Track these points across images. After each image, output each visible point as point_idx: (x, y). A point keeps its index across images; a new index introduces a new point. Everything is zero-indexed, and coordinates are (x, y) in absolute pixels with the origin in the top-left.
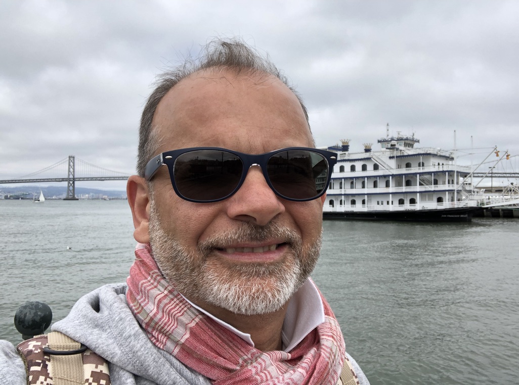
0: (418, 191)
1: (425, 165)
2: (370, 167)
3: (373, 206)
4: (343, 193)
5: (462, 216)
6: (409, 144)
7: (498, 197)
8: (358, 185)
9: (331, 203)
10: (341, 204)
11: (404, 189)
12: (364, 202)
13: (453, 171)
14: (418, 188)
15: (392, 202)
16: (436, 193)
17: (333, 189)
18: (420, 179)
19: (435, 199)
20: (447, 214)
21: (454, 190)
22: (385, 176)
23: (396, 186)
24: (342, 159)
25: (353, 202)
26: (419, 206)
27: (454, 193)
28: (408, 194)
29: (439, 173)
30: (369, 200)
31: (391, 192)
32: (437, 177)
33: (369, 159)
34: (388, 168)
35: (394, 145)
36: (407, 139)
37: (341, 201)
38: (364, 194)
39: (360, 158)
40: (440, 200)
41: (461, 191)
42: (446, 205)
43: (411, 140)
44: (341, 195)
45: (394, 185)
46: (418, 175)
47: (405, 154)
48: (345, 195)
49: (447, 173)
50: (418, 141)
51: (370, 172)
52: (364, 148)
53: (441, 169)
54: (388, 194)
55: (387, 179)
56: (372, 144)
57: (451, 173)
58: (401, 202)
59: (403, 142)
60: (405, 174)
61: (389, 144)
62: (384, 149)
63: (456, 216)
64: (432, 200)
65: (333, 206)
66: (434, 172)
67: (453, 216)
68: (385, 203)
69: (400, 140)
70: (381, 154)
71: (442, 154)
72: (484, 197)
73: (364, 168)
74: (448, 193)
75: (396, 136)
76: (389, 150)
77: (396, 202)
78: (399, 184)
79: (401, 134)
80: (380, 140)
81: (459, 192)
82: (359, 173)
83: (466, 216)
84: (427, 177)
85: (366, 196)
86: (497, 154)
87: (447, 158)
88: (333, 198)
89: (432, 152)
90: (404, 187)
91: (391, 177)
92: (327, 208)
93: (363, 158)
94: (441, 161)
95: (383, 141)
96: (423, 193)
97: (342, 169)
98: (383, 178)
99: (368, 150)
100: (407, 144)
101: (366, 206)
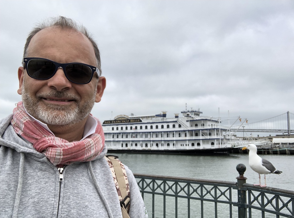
0: (201, 139)
1: (205, 125)
2: (177, 126)
3: (179, 147)
4: (163, 140)
5: (224, 152)
7: (242, 142)
8: (171, 135)
10: (162, 146)
11: (194, 138)
12: (174, 145)
13: (219, 129)
14: (201, 137)
15: (188, 145)
16: (210, 140)
17: (158, 137)
18: (202, 132)
20: (217, 152)
21: (219, 139)
22: (184, 131)
24: (163, 121)
25: (168, 145)
26: (201, 147)
27: (220, 140)
28: (196, 141)
29: (211, 130)
30: (177, 143)
32: (210, 132)
33: (176, 122)
34: (186, 126)
35: (189, 115)
36: (196, 111)
37: (162, 144)
39: (172, 121)
40: (213, 144)
41: (223, 139)
42: (216, 146)
43: (198, 112)
45: (189, 135)
47: (195, 119)
49: (215, 130)
50: (202, 113)
51: (177, 128)
52: (175, 116)
53: (213, 128)
54: (186, 140)
55: (185, 132)
57: (217, 130)
58: (193, 145)
59: (194, 113)
60: (194, 130)
61: (187, 114)
62: (184, 117)
63: (221, 152)
64: (209, 144)
65: (158, 147)
66: (209, 129)
67: (220, 152)
68: (185, 145)
69: (192, 112)
70: (183, 119)
71: (213, 120)
72: (236, 143)
73: (174, 126)
74: (217, 140)
75: (190, 110)
76: (186, 117)
77: (190, 145)
78: (192, 135)
79: (193, 109)
80: (182, 111)
81: (222, 139)
82: (171, 129)
83: (227, 152)
84: (206, 131)
85: (175, 141)
86: (240, 120)
87: (217, 122)
88: (158, 143)
89: (208, 119)
90: (194, 137)
91: (187, 131)
92: (154, 148)
93: (173, 121)
94: (213, 123)
95: (184, 112)
96: (204, 140)
97: (162, 127)
98: (184, 132)
99: (177, 117)
100: (196, 114)
101: (175, 147)
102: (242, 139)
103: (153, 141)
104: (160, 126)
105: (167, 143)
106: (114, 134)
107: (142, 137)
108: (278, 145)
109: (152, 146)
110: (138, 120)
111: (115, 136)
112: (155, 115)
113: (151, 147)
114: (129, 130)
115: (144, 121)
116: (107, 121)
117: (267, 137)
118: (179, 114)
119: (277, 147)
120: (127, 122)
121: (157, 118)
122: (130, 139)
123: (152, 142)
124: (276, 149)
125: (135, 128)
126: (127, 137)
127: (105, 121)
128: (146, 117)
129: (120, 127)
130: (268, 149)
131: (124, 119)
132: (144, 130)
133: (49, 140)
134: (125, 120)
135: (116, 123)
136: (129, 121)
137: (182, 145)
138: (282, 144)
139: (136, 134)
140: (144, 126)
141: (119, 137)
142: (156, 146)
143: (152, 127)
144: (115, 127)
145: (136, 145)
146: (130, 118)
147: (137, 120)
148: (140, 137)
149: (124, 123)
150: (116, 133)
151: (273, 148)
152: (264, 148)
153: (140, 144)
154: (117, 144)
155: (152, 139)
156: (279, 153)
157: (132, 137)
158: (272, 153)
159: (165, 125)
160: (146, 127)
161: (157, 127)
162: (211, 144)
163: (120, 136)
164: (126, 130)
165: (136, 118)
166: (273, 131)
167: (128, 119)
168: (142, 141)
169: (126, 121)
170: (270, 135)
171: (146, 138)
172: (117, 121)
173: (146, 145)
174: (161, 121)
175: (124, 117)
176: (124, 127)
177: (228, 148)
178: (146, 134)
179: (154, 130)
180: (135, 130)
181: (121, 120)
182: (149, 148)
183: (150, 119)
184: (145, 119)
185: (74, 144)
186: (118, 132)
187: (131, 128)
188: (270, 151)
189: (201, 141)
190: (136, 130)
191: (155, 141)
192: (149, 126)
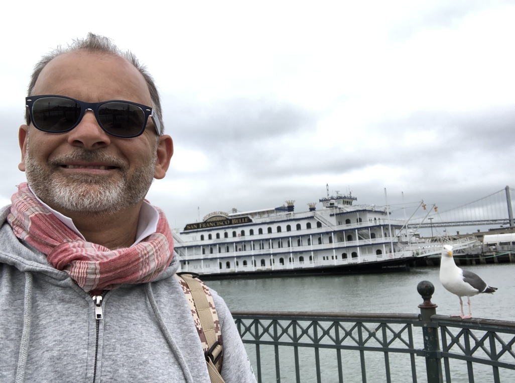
0: (358, 245)
1: (362, 220)
2: (314, 225)
3: (320, 262)
4: (291, 251)
5: (401, 266)
6: (348, 202)
7: (429, 247)
8: (305, 242)
9: (282, 261)
10: (290, 261)
11: (346, 244)
12: (311, 259)
13: (387, 225)
14: (357, 242)
15: (336, 257)
16: (374, 246)
17: (282, 247)
18: (358, 234)
19: (374, 252)
20: (387, 265)
21: (390, 243)
22: (327, 233)
23: (338, 242)
24: (288, 219)
25: (301, 259)
26: (360, 260)
27: (391, 245)
28: (350, 249)
29: (375, 228)
30: (316, 256)
31: (334, 247)
32: (374, 231)
33: (312, 217)
34: (330, 225)
35: (333, 204)
36: (345, 197)
37: (290, 259)
38: (310, 251)
39: (304, 217)
40: (379, 252)
41: (397, 243)
42: (385, 257)
43: (349, 198)
44: (289, 253)
45: (336, 240)
46: (356, 231)
47: (345, 211)
48: (293, 252)
49: (382, 227)
50: (356, 199)
51: (314, 229)
52: (309, 207)
53: (378, 224)
54: (332, 249)
55: (329, 235)
57: (385, 227)
58: (344, 256)
59: (342, 200)
60: (345, 230)
61: (329, 203)
62: (325, 208)
63: (395, 267)
64: (372, 252)
65: (283, 264)
66: (370, 227)
67: (392, 267)
68: (330, 258)
69: (339, 198)
70: (322, 212)
71: (377, 210)
72: (419, 247)
73: (309, 226)
74: (385, 246)
75: (335, 196)
76: (329, 209)
77: (340, 257)
78: (341, 240)
79: (339, 193)
80: (321, 199)
81: (395, 244)
82: (304, 231)
83: (405, 266)
84: (365, 231)
85: (312, 253)
86: (424, 206)
87: (383, 213)
88: (283, 257)
89: (367, 208)
90: (345, 242)
91: (333, 234)
92: (277, 266)
93: (306, 216)
94: (377, 216)
95: (325, 200)
96: (363, 247)
97: (289, 228)
98: (326, 235)
99: (312, 209)
100: (346, 201)
101: (313, 262)
102: (430, 240)
103: (274, 254)
104: (284, 226)
105: (299, 256)
106: (204, 248)
107: (254, 249)
108: (494, 247)
109: (274, 263)
110: (245, 220)
111: (207, 251)
112: (274, 209)
113: (271, 265)
114: (230, 239)
115: (255, 220)
116: (190, 225)
117: (473, 233)
118: (315, 204)
119: (492, 250)
120: (226, 225)
121: (278, 214)
122: (233, 253)
123: (272, 256)
124: (491, 254)
125: (240, 233)
126: (228, 251)
127: (187, 225)
128: (259, 213)
129: (214, 234)
130: (477, 256)
131: (221, 219)
132: (257, 236)
133: (74, 247)
134: (222, 221)
135: (208, 227)
136: (229, 222)
137: (326, 258)
138: (501, 244)
139: (243, 244)
140: (256, 230)
141: (214, 251)
142: (280, 262)
143: (270, 230)
144: (206, 235)
145: (245, 263)
146: (231, 216)
147: (243, 219)
148: (251, 250)
149: (222, 225)
150: (208, 245)
151: (485, 253)
152: (469, 254)
153: (252, 261)
154: (211, 263)
155: (271, 251)
156: (496, 260)
157: (236, 251)
158: (485, 261)
159: (293, 225)
160: (261, 231)
161: (279, 229)
162: (375, 253)
163: (216, 250)
164: (226, 238)
165: (241, 217)
166: (483, 222)
167: (227, 219)
168: (254, 255)
169: (224, 223)
170: (479, 231)
171: (262, 250)
172: (209, 223)
173: (263, 263)
174: (285, 219)
175: (221, 215)
176: (222, 233)
177: (407, 258)
178: (262, 243)
179: (275, 234)
180: (241, 237)
181: (215, 221)
182: (267, 267)
183: (266, 215)
184: (257, 217)
185: (120, 252)
186: (211, 242)
187: (234, 234)
188: (481, 258)
189: (358, 248)
190: (243, 237)
191: (278, 255)
192: (265, 228)
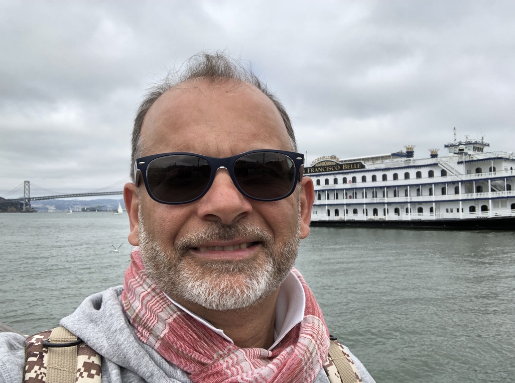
0: (490, 197)
1: (497, 169)
2: (437, 173)
3: (442, 214)
4: (409, 201)
6: (478, 148)
8: (426, 192)
9: (397, 211)
10: (407, 212)
11: (475, 195)
12: (431, 210)
14: (490, 195)
15: (462, 209)
16: (509, 199)
17: (398, 196)
18: (491, 185)
22: (453, 183)
23: (466, 193)
24: (407, 165)
25: (420, 210)
26: (491, 214)
28: (479, 201)
29: (512, 178)
30: (438, 208)
31: (460, 198)
32: (510, 182)
33: (435, 165)
34: (457, 174)
35: (463, 150)
36: (476, 143)
37: (407, 210)
38: (432, 202)
39: (425, 164)
43: (480, 144)
44: (407, 203)
45: (464, 192)
46: (489, 181)
47: (475, 159)
48: (410, 202)
50: (488, 145)
51: (438, 178)
52: (430, 154)
54: (458, 201)
55: (456, 185)
56: (438, 150)
58: (472, 209)
59: (472, 146)
60: (475, 180)
61: (458, 149)
62: (452, 154)
64: (506, 207)
65: (399, 215)
66: (506, 177)
68: (455, 210)
69: (468, 144)
70: (448, 159)
71: (514, 158)
73: (431, 174)
75: (464, 140)
76: (457, 155)
77: (467, 210)
78: (469, 191)
79: (469, 138)
80: (447, 144)
82: (425, 179)
84: (499, 182)
85: (434, 204)
88: (398, 206)
89: (504, 156)
91: (460, 183)
92: (391, 216)
93: (429, 163)
95: (451, 146)
96: (495, 200)
97: (407, 176)
98: (452, 185)
99: (434, 156)
100: (476, 148)
101: (434, 214)
103: (389, 204)
104: (401, 174)
105: (418, 206)
107: (366, 197)
109: (388, 213)
110: (357, 166)
112: (390, 154)
113: (385, 215)
114: (340, 185)
115: (368, 166)
120: (336, 170)
121: (395, 160)
122: (342, 200)
123: (386, 205)
125: (351, 180)
126: (337, 198)
128: (373, 158)
129: (322, 179)
131: (330, 164)
132: (369, 183)
134: (332, 166)
135: (316, 172)
136: (339, 167)
137: (449, 211)
139: (354, 192)
140: (369, 176)
141: (322, 198)
142: (396, 213)
143: (385, 178)
145: (355, 212)
146: (342, 161)
147: (355, 165)
148: (363, 198)
149: (332, 171)
153: (364, 210)
154: (319, 210)
155: (386, 200)
157: (347, 198)
159: (413, 173)
160: (374, 178)
161: (395, 177)
162: (510, 207)
163: (324, 196)
164: (335, 185)
165: (352, 162)
167: (338, 164)
168: (366, 204)
169: (334, 168)
172: (317, 168)
173: (375, 212)
174: (404, 165)
175: (331, 160)
176: (331, 179)
178: (374, 191)
179: (390, 182)
180: (352, 184)
181: (325, 166)
182: (380, 216)
183: (378, 162)
184: (370, 162)
186: (319, 188)
187: (345, 181)
189: (490, 201)
190: (354, 183)
191: (392, 204)
192: (379, 175)
